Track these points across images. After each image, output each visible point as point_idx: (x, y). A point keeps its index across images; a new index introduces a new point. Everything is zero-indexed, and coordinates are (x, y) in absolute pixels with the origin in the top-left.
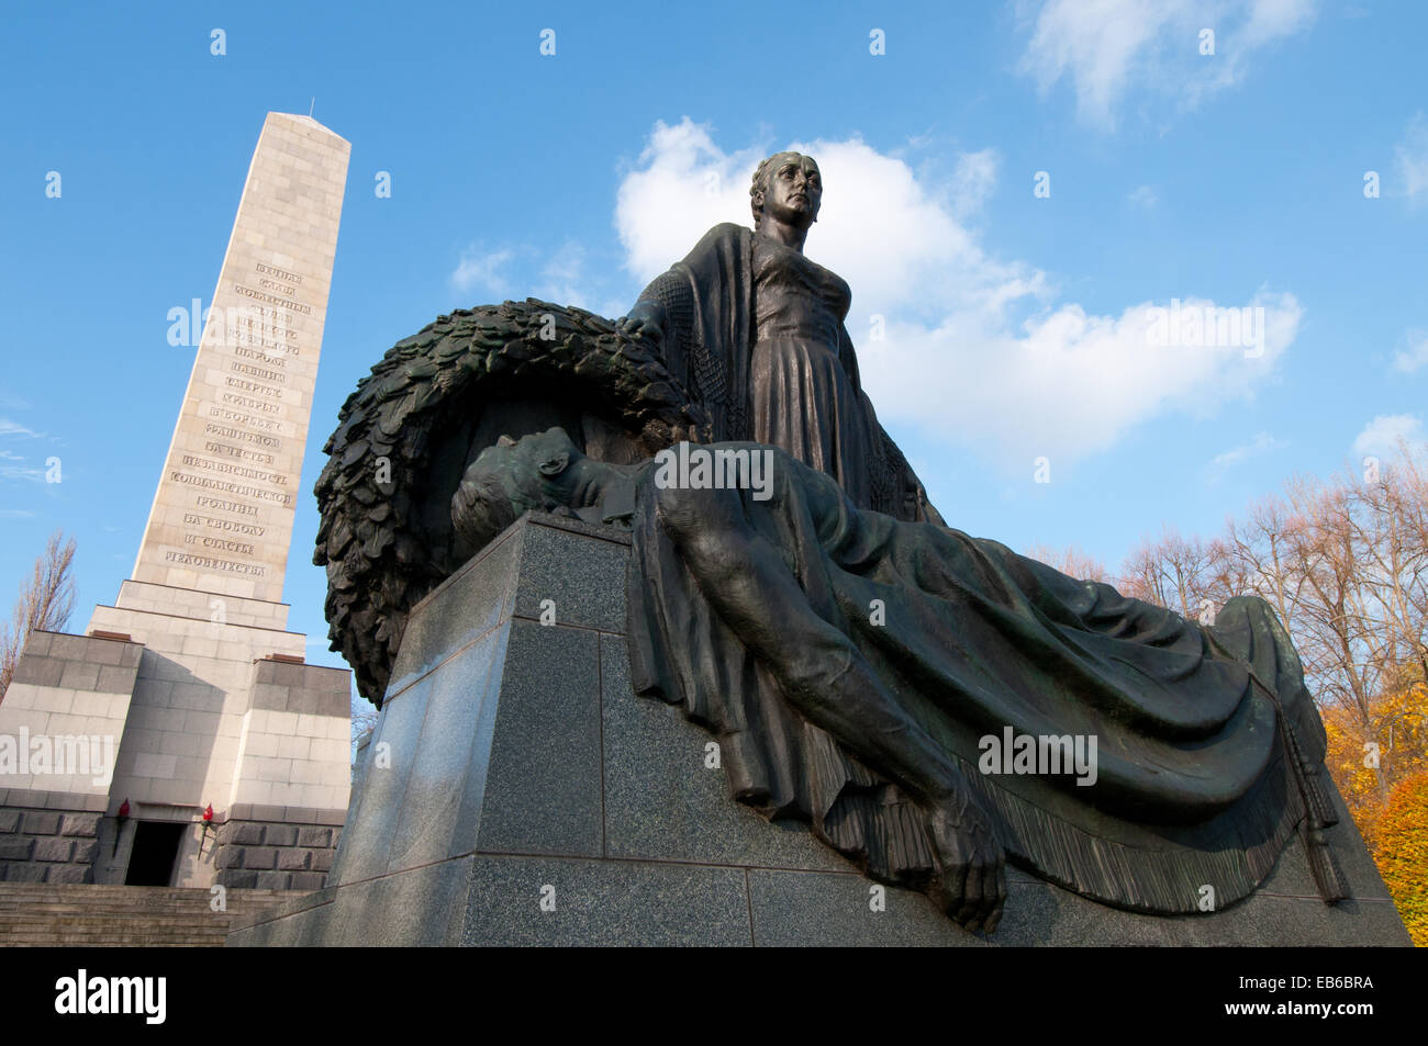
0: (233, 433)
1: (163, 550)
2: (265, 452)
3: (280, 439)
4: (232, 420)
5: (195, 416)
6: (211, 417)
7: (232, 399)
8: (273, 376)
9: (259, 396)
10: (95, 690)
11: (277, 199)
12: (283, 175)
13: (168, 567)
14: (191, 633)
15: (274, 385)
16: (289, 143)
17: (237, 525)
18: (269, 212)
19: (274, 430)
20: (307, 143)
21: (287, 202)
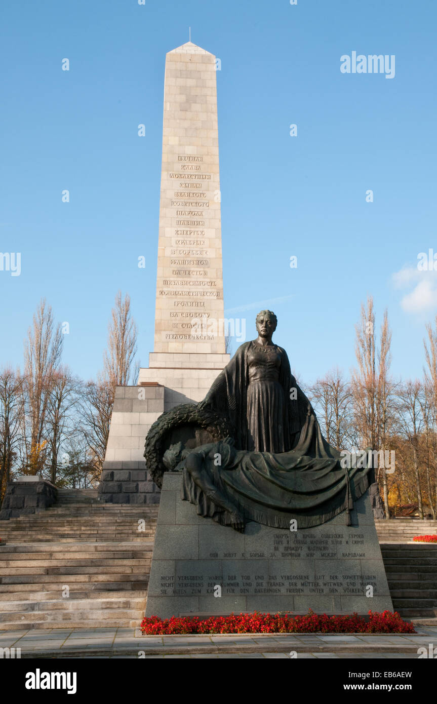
0: (184, 262)
1: (164, 334)
2: (202, 269)
3: (208, 260)
4: (182, 255)
5: (164, 257)
6: (172, 256)
7: (180, 242)
8: (198, 223)
9: (193, 237)
10: (148, 412)
11: (181, 110)
12: (181, 94)
13: (168, 342)
14: (185, 377)
15: (200, 229)
16: (180, 70)
17: (196, 314)
18: (178, 121)
19: (204, 255)
20: (191, 67)
21: (186, 111)
